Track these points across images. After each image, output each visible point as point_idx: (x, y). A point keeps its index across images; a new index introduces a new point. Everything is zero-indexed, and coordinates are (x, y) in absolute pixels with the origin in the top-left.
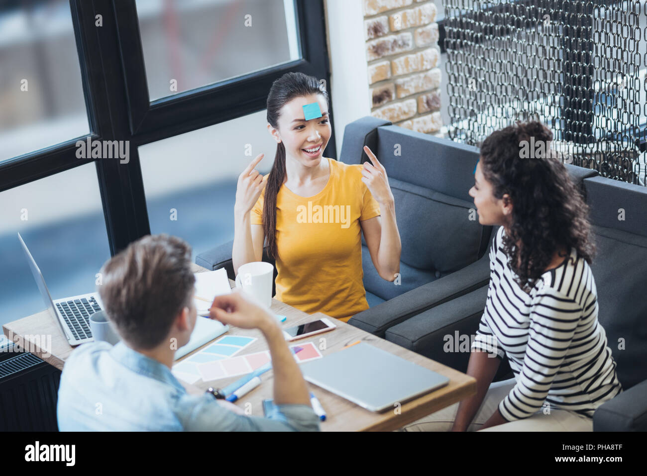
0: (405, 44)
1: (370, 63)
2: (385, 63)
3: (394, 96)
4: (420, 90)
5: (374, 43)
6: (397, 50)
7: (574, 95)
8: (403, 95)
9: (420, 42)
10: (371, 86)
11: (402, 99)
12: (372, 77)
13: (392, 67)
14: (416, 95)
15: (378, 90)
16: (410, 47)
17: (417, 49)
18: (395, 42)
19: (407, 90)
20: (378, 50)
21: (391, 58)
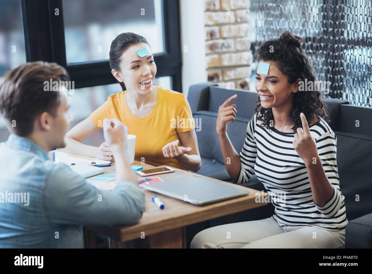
0: (229, 47)
1: (207, 55)
2: (216, 56)
3: (221, 78)
4: (238, 77)
5: (210, 42)
6: (224, 50)
7: (336, 66)
8: (226, 78)
9: (239, 47)
10: (208, 69)
11: (226, 81)
12: (208, 64)
13: (220, 60)
14: (234, 80)
15: (212, 72)
16: (232, 49)
17: (237, 51)
18: (223, 45)
19: (229, 76)
20: (212, 47)
21: (220, 54)
